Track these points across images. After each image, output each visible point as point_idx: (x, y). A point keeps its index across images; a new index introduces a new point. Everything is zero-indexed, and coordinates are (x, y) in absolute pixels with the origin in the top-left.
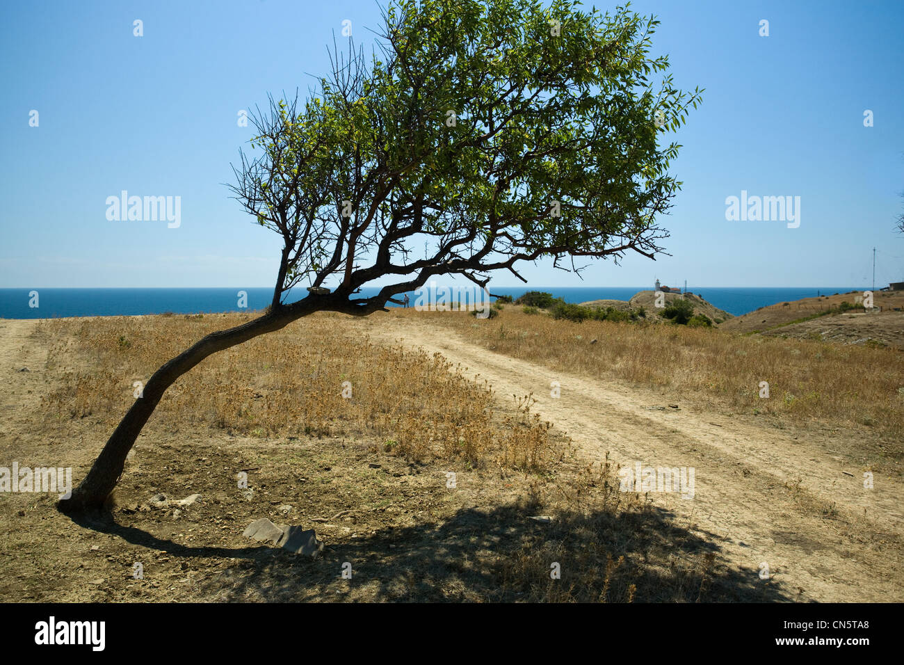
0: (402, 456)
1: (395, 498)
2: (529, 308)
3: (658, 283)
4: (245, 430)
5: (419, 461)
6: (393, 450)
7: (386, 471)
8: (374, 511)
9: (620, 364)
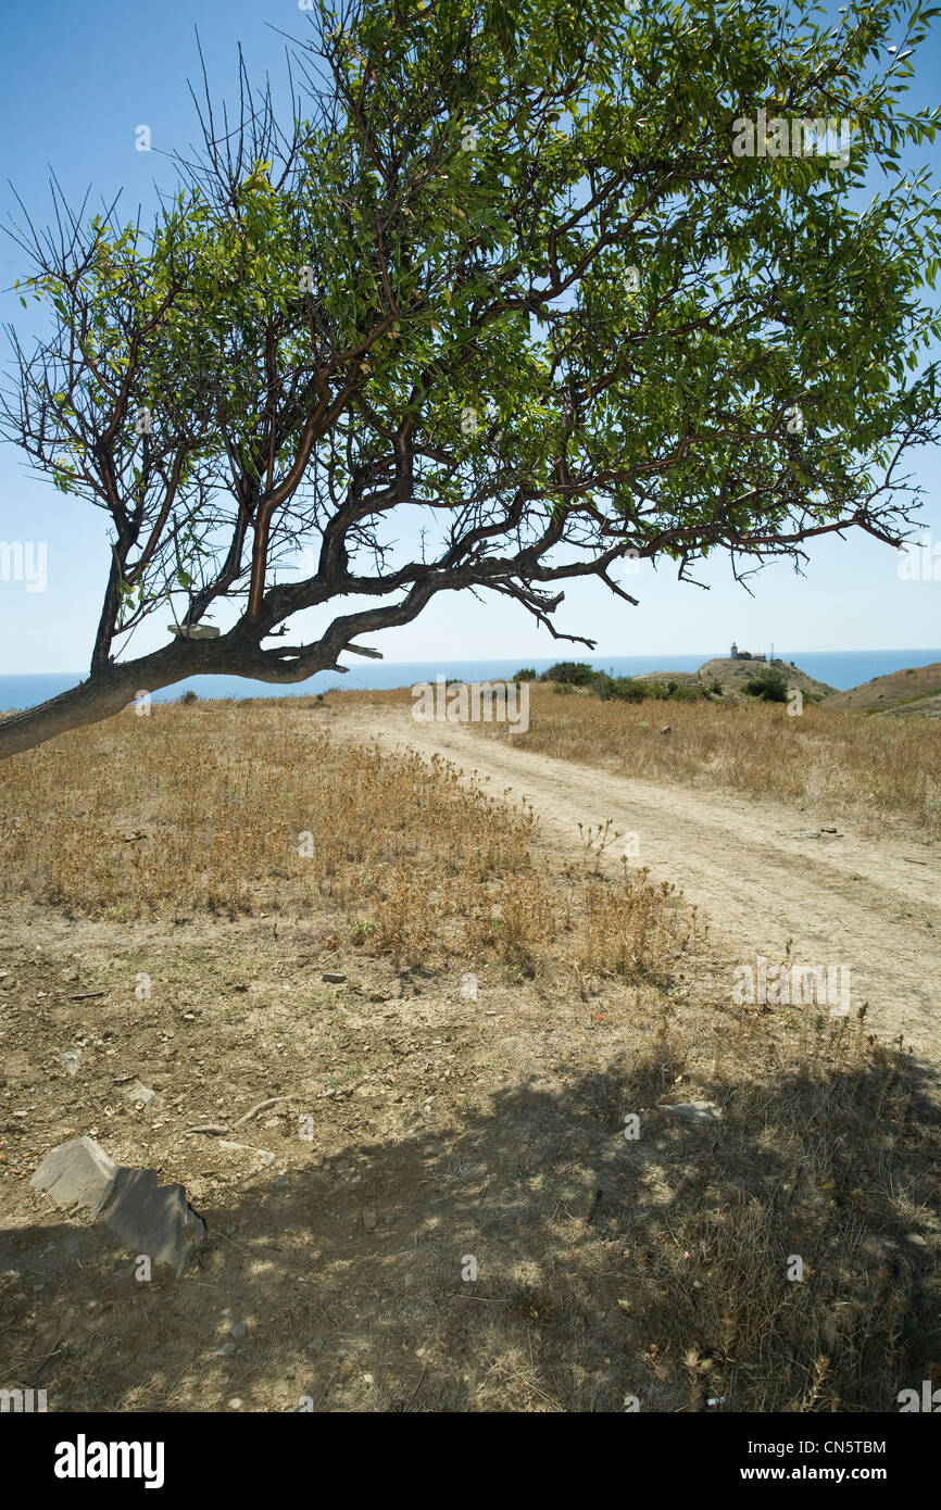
0: (387, 953)
1: (375, 1060)
2: (561, 686)
3: (734, 648)
4: (96, 909)
5: (419, 966)
6: (368, 942)
7: (355, 990)
8: (331, 1097)
9: (716, 763)
